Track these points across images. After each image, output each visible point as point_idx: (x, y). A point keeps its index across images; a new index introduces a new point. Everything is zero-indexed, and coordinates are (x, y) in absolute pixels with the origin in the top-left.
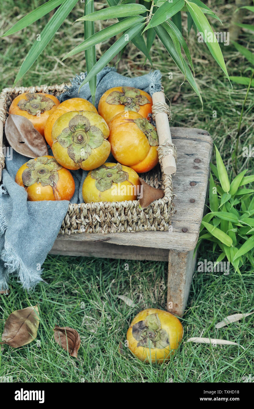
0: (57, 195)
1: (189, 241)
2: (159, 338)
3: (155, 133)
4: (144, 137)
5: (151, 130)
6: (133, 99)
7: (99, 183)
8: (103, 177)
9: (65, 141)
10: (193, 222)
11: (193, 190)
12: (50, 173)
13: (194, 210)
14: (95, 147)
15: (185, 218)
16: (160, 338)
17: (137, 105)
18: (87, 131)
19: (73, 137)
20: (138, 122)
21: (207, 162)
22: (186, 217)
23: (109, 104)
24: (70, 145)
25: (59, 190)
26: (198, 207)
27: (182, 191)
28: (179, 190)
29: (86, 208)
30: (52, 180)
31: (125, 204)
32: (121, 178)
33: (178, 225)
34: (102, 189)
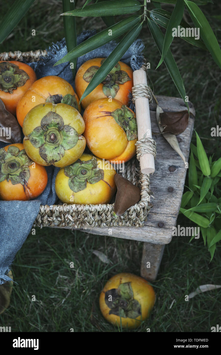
0: (29, 191)
1: (165, 238)
2: (130, 308)
3: (135, 121)
4: (122, 133)
5: (130, 118)
6: (112, 75)
7: (72, 182)
8: (77, 173)
9: (37, 141)
10: (170, 215)
11: (172, 177)
12: (21, 168)
13: (171, 201)
14: (69, 148)
15: (161, 210)
16: (132, 307)
17: (116, 84)
18: (61, 131)
19: (45, 136)
20: (116, 115)
21: (188, 142)
22: (163, 210)
23: (87, 82)
24: (42, 145)
25: (30, 188)
26: (176, 198)
27: (160, 177)
28: (157, 176)
29: (58, 211)
30: (23, 177)
31: (99, 208)
32: (96, 178)
33: (154, 219)
34: (76, 188)
